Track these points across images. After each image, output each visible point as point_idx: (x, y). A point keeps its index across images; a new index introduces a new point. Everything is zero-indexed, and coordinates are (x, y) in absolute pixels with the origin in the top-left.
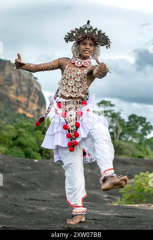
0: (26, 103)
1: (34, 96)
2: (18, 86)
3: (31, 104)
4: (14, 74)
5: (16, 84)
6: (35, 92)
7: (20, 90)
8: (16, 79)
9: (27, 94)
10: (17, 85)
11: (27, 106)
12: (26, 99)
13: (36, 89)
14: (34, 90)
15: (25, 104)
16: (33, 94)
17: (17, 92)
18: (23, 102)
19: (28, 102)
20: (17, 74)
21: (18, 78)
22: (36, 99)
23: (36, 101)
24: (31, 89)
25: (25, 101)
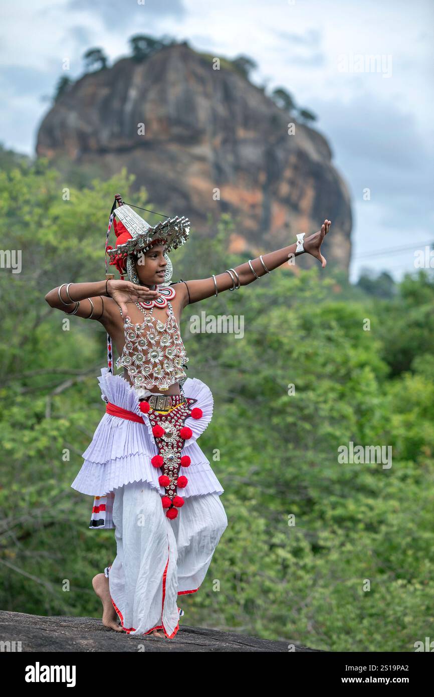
0: (259, 211)
1: (292, 183)
2: (225, 142)
3: (279, 214)
4: (207, 96)
5: (214, 134)
6: (296, 168)
7: (230, 158)
8: (215, 118)
9: (262, 177)
10: (218, 139)
11: (265, 223)
12: (258, 197)
13: (302, 155)
14: (293, 159)
15: (254, 217)
16: (288, 173)
17: (218, 168)
18: (245, 207)
19: (267, 208)
20: (219, 95)
21: (222, 110)
22: (301, 196)
23: (307, 202)
24: (280, 154)
25: (253, 206)
